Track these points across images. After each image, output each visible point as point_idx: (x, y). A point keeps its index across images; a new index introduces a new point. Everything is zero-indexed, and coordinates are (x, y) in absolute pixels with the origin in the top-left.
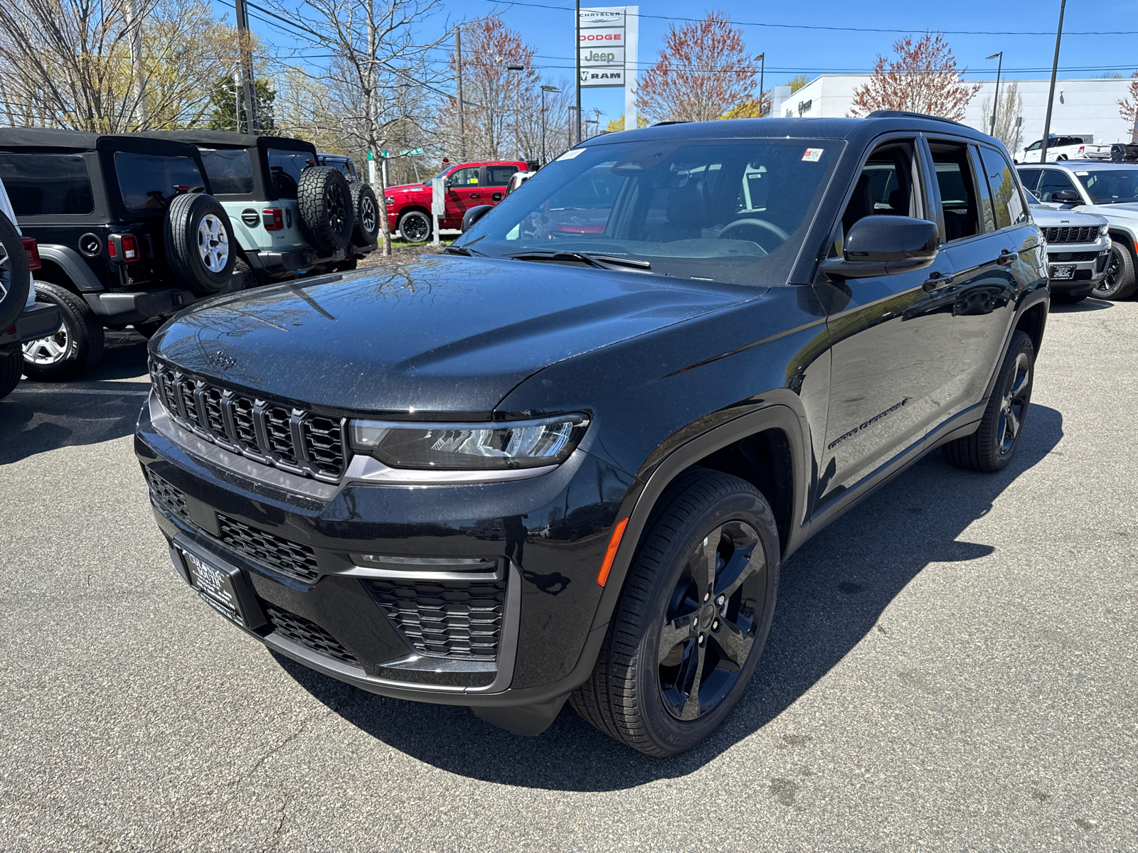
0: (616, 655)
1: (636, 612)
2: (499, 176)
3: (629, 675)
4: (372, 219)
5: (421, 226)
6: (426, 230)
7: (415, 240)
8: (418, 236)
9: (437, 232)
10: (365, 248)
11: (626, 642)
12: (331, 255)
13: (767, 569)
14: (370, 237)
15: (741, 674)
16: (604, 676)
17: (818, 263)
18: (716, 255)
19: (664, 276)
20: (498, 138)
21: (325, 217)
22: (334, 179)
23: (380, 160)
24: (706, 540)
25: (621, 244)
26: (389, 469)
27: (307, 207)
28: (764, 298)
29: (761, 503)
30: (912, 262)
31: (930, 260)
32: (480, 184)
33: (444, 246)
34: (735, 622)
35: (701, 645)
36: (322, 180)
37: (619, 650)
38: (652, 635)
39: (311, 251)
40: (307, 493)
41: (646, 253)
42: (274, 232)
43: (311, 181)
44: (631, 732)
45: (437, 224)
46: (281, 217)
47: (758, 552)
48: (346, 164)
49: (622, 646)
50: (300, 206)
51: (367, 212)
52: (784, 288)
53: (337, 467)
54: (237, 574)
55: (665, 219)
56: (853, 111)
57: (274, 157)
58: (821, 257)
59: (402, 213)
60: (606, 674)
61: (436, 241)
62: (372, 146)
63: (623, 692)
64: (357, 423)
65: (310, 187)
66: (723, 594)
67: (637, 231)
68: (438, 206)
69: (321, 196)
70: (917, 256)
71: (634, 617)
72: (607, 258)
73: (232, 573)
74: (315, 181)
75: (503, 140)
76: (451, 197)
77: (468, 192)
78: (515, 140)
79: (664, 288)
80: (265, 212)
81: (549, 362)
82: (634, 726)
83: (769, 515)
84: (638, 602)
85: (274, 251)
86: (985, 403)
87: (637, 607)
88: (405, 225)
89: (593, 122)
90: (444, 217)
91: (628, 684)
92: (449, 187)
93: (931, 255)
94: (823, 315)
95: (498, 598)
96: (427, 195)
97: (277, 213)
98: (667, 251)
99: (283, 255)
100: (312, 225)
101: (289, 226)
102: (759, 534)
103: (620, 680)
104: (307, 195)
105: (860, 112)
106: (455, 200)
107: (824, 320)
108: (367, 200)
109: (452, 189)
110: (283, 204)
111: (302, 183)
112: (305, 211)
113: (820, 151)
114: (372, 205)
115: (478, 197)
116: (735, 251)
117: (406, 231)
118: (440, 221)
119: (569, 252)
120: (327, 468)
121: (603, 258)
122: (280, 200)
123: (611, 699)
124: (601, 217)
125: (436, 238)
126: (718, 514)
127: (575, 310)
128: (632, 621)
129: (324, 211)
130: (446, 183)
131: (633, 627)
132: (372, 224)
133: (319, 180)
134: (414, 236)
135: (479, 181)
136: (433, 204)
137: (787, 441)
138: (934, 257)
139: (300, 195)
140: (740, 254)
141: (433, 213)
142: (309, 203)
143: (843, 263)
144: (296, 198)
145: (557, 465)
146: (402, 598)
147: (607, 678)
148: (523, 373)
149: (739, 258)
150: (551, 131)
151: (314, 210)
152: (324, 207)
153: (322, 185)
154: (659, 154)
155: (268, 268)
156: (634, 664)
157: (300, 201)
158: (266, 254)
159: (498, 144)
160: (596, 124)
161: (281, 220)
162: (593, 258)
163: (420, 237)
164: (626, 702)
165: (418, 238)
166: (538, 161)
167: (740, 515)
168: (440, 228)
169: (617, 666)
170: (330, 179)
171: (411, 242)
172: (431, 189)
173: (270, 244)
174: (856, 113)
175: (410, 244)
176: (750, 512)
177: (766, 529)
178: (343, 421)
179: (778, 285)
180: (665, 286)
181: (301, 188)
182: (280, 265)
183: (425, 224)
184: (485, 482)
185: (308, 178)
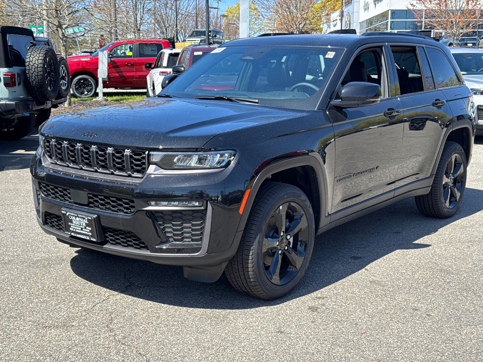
0: (246, 246)
1: (254, 229)
2: (148, 51)
3: (251, 254)
4: (65, 81)
5: (88, 86)
6: (92, 89)
7: (83, 96)
8: (86, 93)
9: (101, 89)
10: (59, 101)
11: (250, 241)
12: (44, 104)
13: (309, 228)
14: (64, 93)
15: (298, 273)
16: (241, 256)
17: (329, 102)
18: (288, 98)
19: (264, 105)
20: (141, 19)
21: (44, 78)
22: (49, 54)
23: (64, 39)
24: (281, 207)
25: (245, 93)
26: (163, 170)
27: (32, 72)
28: (305, 114)
29: (304, 197)
30: (370, 101)
31: (378, 101)
32: (134, 55)
33: (107, 100)
34: (296, 251)
35: (280, 254)
36: (42, 55)
37: (247, 244)
38: (260, 238)
39: (32, 101)
40: (130, 181)
41: (256, 97)
42: (10, 88)
43: (35, 55)
44: (252, 280)
45: (102, 85)
46: (15, 78)
47: (304, 218)
48: (48, 43)
49: (248, 242)
50: (27, 72)
51: (62, 76)
52: (314, 111)
53: (142, 171)
54: (96, 217)
55: (267, 82)
56: (412, 5)
57: (11, 39)
58: (331, 99)
59: (74, 76)
60: (242, 255)
61: (101, 97)
62: (59, 29)
63: (248, 261)
64: (151, 153)
65: (34, 59)
66: (289, 235)
67: (252, 87)
68: (103, 72)
69: (42, 65)
70: (372, 99)
71: (253, 231)
72: (239, 99)
73: (94, 217)
74: (38, 55)
75: (144, 21)
76: (112, 65)
77: (125, 61)
78: (153, 21)
79: (264, 110)
80: (5, 75)
81: (221, 132)
82: (253, 276)
83: (308, 203)
84: (254, 225)
85: (9, 100)
86: (432, 177)
87: (254, 227)
88: (76, 85)
89: (215, 8)
90: (107, 80)
91: (250, 257)
92: (111, 58)
93: (378, 98)
94: (330, 122)
95: (203, 218)
96: (95, 63)
97: (13, 76)
98: (266, 96)
99: (16, 103)
100: (34, 84)
101: (19, 84)
102: (304, 211)
103: (247, 256)
104: (32, 64)
105: (417, 5)
106: (114, 67)
107: (331, 125)
108: (62, 67)
109: (112, 59)
110: (16, 70)
111: (29, 57)
112: (31, 75)
113: (334, 53)
114: (66, 71)
115: (132, 65)
116: (295, 96)
117: (77, 89)
118: (104, 82)
119: (222, 96)
120: (138, 171)
121: (237, 98)
122: (14, 67)
123: (244, 265)
124: (233, 81)
125: (101, 95)
126: (285, 196)
127: (228, 117)
128: (252, 233)
129: (43, 75)
130: (109, 55)
131: (252, 235)
132: (65, 84)
133: (40, 55)
134: (82, 93)
135: (133, 54)
136: (99, 70)
137: (315, 173)
138: (379, 99)
139: (27, 64)
140: (297, 97)
141: (99, 76)
142: (33, 70)
143: (340, 102)
144: (25, 66)
145: (224, 168)
146: (166, 220)
147: (242, 257)
148: (212, 135)
149: (296, 99)
150: (182, 15)
151: (37, 74)
152: (43, 72)
153: (43, 58)
154: (262, 53)
155: (5, 112)
156: (253, 249)
157: (27, 68)
158: (5, 102)
159: (141, 24)
160: (217, 10)
161: (15, 80)
162: (232, 98)
163: (87, 94)
164: (250, 265)
165: (86, 95)
166: (174, 38)
167: (295, 200)
168: (104, 87)
169: (246, 251)
170: (47, 54)
171: (80, 98)
172: (98, 59)
173: (7, 96)
174: (414, 6)
175: (79, 99)
176: (300, 200)
177: (307, 209)
178: (147, 152)
179: (312, 110)
180: (264, 109)
181: (28, 60)
182: (14, 110)
183: (91, 85)
184: (199, 174)
185: (33, 53)
